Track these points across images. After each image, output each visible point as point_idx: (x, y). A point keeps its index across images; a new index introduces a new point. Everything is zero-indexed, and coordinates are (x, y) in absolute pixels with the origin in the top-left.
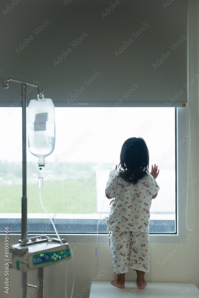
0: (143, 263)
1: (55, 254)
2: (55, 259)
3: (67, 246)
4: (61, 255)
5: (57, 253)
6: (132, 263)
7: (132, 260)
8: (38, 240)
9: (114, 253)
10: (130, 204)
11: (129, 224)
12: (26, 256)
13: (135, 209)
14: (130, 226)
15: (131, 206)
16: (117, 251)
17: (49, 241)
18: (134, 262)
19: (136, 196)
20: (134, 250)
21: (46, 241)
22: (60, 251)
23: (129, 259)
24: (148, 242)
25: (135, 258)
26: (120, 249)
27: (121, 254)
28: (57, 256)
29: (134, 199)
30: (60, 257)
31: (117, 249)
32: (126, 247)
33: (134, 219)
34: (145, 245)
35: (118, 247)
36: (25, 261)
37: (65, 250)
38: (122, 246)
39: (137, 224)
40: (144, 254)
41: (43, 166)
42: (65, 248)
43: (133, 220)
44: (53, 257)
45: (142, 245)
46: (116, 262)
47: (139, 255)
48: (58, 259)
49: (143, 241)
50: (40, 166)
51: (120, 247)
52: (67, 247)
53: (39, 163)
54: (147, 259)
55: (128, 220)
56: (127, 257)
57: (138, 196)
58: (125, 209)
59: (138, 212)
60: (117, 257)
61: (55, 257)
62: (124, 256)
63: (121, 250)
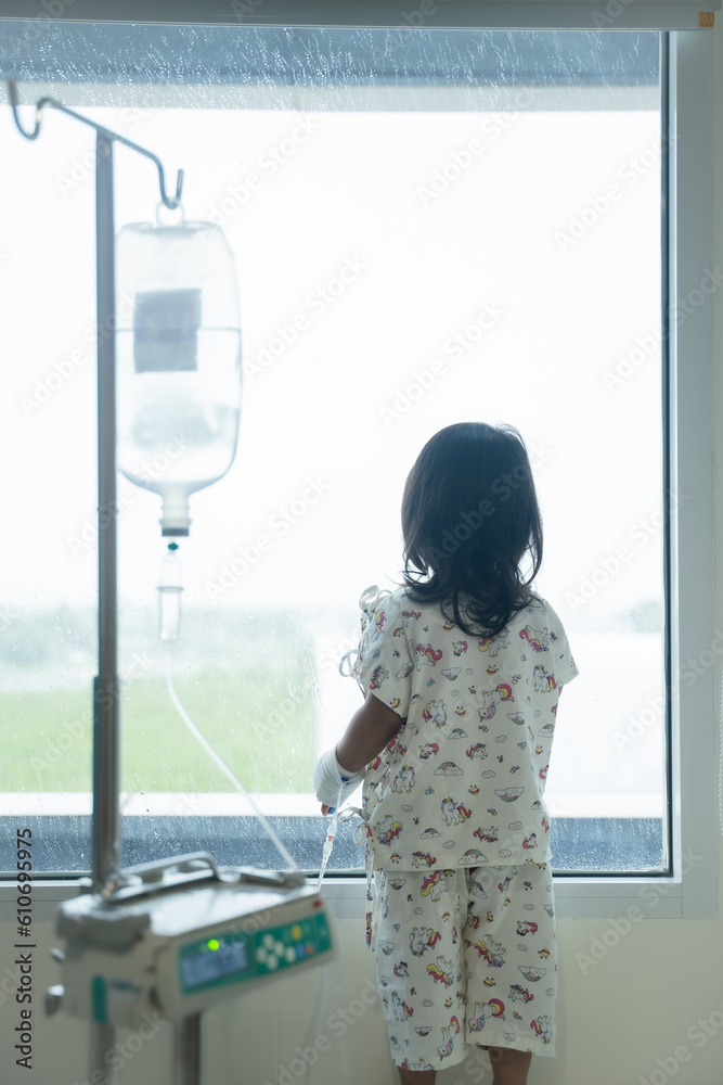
0: (529, 1012)
1: (268, 941)
2: (272, 963)
3: (316, 902)
4: (293, 944)
5: (278, 933)
6: (478, 1015)
7: (477, 1004)
8: (171, 878)
9: (401, 972)
10: (473, 737)
11: (477, 833)
12: (142, 953)
13: (501, 760)
14: (485, 842)
15: (480, 746)
16: (413, 961)
17: (225, 878)
18: (488, 1010)
19: (497, 697)
20: (483, 952)
21: (213, 881)
22: (289, 927)
23: (463, 997)
24: (550, 913)
25: (493, 993)
26: (429, 948)
27: (432, 973)
28: (279, 948)
29: (490, 713)
30: (291, 954)
31: (415, 949)
32: (451, 938)
33: (500, 805)
34: (534, 927)
35: (420, 943)
36: (137, 981)
37: (308, 921)
38: (438, 936)
39: (516, 826)
40: (532, 970)
41: (183, 532)
42: (307, 911)
43: (492, 812)
44: (261, 955)
45: (524, 927)
46: (410, 1012)
47: (510, 974)
48: (283, 963)
49: (529, 907)
50: (167, 532)
51: (425, 940)
52: (317, 904)
53: (162, 522)
54: (549, 992)
55: (468, 814)
56: (456, 987)
57: (509, 697)
58: (454, 765)
59: (515, 769)
60: (412, 991)
61: (272, 951)
62: (448, 983)
63: (430, 954)
